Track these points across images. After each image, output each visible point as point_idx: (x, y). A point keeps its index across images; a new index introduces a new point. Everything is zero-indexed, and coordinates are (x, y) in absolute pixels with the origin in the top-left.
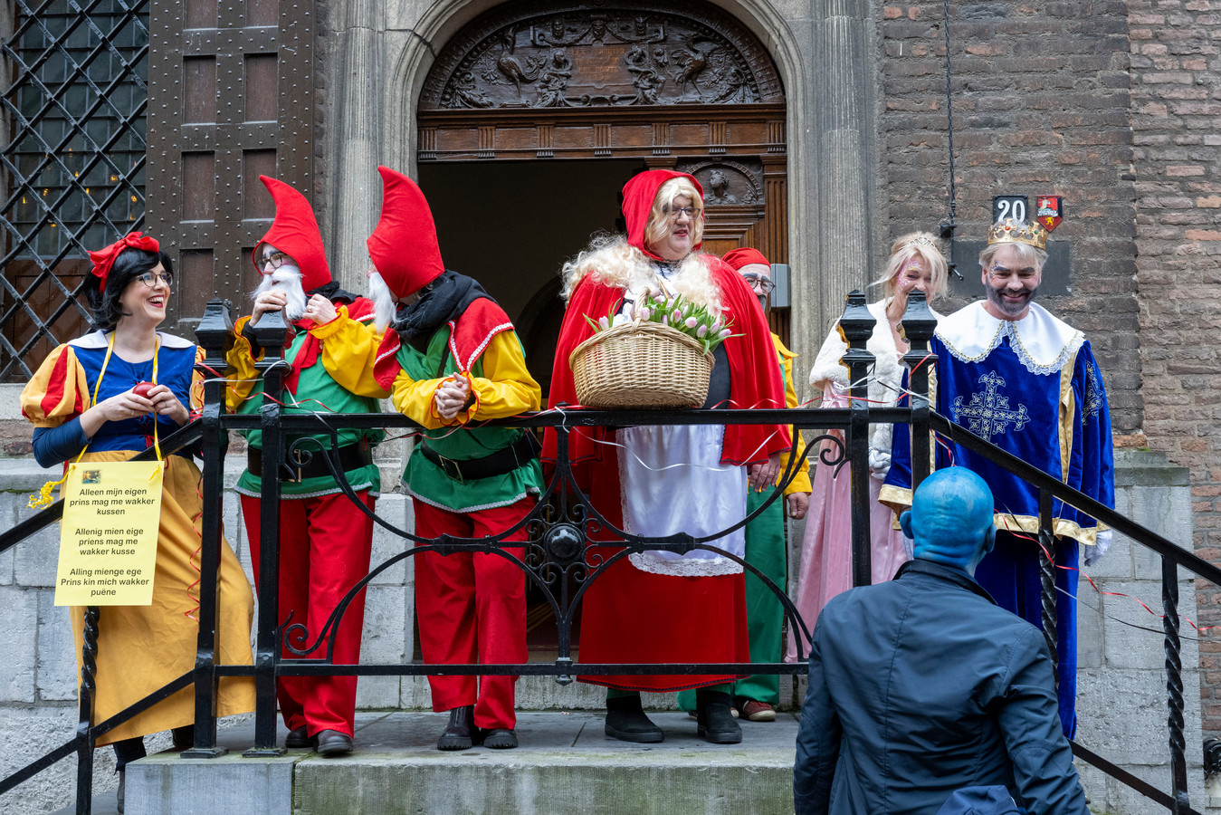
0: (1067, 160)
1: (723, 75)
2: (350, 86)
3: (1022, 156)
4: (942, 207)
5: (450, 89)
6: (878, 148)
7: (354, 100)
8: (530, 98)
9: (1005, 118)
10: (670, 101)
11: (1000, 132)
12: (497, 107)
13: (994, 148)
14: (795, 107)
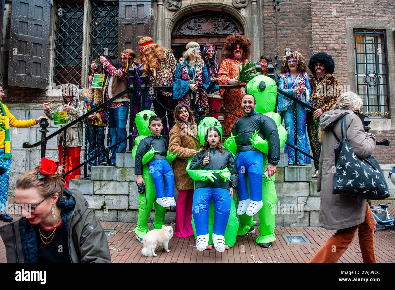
0: (300, 44)
1: (232, 28)
2: (158, 30)
3: (291, 43)
4: (275, 53)
5: (178, 31)
6: (262, 42)
7: (159, 32)
8: (193, 33)
9: (287, 36)
10: (221, 33)
11: (287, 39)
12: (187, 35)
13: (285, 42)
14: (246, 34)
